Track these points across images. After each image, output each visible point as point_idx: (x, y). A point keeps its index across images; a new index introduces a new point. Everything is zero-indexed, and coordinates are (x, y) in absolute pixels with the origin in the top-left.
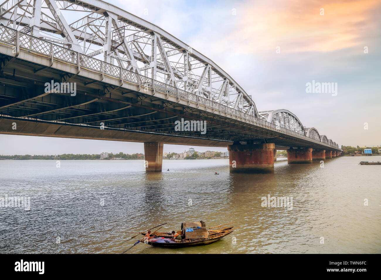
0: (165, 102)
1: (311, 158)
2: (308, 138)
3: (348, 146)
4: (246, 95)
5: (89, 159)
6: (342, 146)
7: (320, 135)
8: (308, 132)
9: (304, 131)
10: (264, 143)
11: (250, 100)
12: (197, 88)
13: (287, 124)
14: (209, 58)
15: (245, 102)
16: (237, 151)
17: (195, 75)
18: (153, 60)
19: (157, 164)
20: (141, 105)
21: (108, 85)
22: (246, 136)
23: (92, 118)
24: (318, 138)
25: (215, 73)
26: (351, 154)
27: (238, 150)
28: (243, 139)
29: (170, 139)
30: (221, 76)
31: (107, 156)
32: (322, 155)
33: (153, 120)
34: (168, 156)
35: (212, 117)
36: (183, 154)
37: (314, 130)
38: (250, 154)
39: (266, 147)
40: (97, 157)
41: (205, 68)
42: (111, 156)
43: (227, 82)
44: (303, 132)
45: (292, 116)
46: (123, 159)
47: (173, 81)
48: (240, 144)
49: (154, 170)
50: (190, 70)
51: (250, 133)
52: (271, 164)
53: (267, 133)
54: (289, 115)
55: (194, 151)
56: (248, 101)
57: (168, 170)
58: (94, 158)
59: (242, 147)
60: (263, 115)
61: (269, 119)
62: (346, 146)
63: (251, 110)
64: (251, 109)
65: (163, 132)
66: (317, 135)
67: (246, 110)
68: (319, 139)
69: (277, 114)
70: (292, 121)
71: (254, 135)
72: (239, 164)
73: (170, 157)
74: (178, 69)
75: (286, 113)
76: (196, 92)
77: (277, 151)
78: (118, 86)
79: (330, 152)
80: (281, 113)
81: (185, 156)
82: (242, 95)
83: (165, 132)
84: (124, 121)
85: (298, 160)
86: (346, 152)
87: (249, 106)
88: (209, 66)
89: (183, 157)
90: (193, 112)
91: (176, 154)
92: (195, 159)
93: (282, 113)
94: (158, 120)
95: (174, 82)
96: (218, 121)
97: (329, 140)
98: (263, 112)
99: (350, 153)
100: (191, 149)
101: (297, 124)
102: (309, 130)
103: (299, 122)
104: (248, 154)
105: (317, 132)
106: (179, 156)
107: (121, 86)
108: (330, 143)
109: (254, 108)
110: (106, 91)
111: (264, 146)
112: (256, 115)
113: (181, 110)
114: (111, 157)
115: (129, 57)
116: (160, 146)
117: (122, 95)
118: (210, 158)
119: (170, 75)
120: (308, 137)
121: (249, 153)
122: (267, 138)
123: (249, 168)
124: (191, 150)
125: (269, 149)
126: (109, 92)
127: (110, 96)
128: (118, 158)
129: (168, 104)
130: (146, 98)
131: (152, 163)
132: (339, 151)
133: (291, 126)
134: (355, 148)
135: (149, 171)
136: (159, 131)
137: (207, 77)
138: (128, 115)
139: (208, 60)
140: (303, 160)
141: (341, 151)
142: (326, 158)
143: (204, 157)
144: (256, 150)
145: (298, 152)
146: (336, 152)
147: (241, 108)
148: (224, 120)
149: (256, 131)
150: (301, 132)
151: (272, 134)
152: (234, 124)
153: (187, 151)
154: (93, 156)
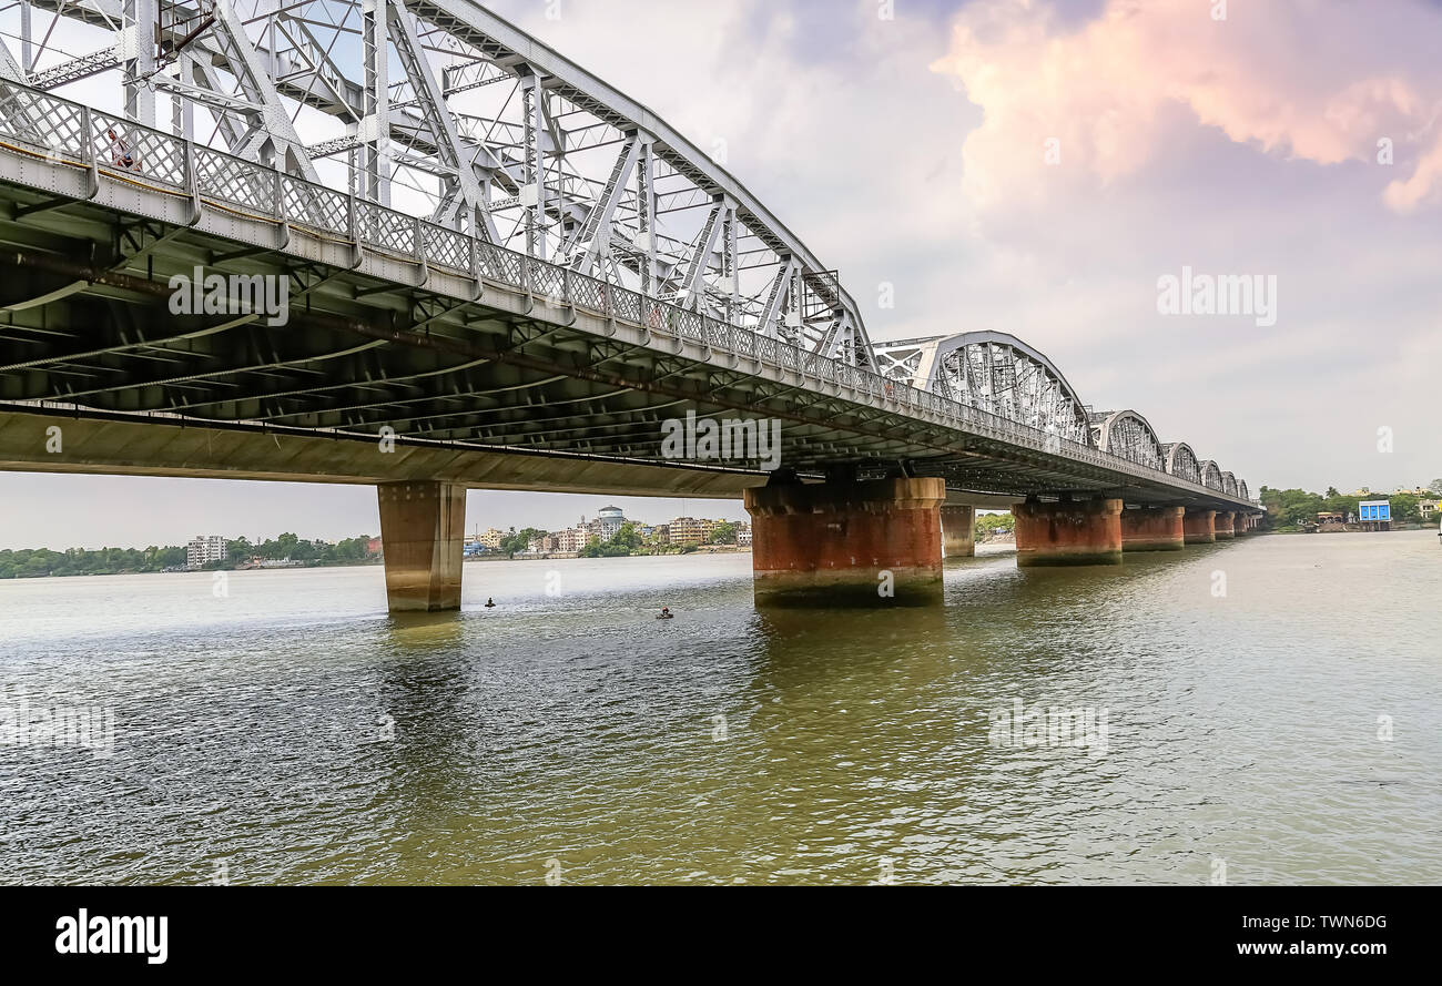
0: (422, 299)
1: (1115, 539)
2: (1104, 458)
3: (1290, 491)
4: (815, 269)
5: (130, 572)
6: (1264, 490)
7: (1162, 440)
8: (1104, 428)
9: (1088, 424)
10: (900, 475)
11: (833, 289)
12: (588, 239)
13: (1008, 394)
14: (643, 103)
15: (810, 300)
16: (786, 512)
17: (582, 175)
18: (374, 108)
19: (437, 579)
20: (308, 309)
21: (132, 220)
22: (816, 445)
23: (91, 372)
24: (1150, 454)
25: (675, 171)
26: (1300, 522)
27: (787, 507)
28: (808, 460)
29: (495, 468)
30: (700, 182)
31: (218, 553)
32: (1168, 530)
33: (381, 378)
34: (504, 542)
35: (645, 363)
36: (571, 533)
37: (1133, 422)
38: (838, 526)
39: (907, 496)
40: (173, 560)
41: (625, 148)
42: (241, 554)
43: (729, 210)
44: (1083, 430)
45: (1032, 360)
46: (297, 566)
47: (471, 204)
48: (798, 481)
49: (426, 604)
50: (559, 154)
51: (859, 440)
52: (930, 567)
53: (906, 435)
54: (1019, 354)
55: (624, 519)
56: (827, 297)
57: (490, 604)
58: (155, 563)
59: (805, 498)
60: (898, 355)
61: (922, 375)
62: (1282, 490)
63: (841, 336)
64: (841, 329)
65: (443, 432)
66: (1144, 440)
67: (818, 336)
68: (1155, 460)
69: (961, 349)
70: (1034, 382)
71: (876, 446)
72: (795, 567)
73: (512, 547)
74: (506, 151)
75: (1004, 346)
76: (583, 254)
77: (978, 512)
78: (176, 227)
79: (1207, 517)
80: (980, 349)
81: (581, 544)
82: (799, 266)
83: (458, 431)
84: (251, 385)
85: (1062, 549)
86: (1280, 514)
87: (830, 318)
88: (642, 138)
89: (572, 547)
90: (554, 340)
91: (540, 535)
92: (627, 554)
93: (984, 345)
94: (405, 380)
95: (477, 210)
96: (677, 381)
97: (1204, 462)
98: (900, 343)
99: (1296, 517)
100: (603, 510)
101: (1053, 397)
102: (1110, 419)
103: (1062, 387)
104: (830, 526)
105: (1147, 431)
106: (556, 545)
107: (194, 223)
108: (1209, 475)
109: (855, 325)
110: (127, 248)
111: (898, 490)
112: (860, 356)
113: (498, 335)
114: (238, 556)
115: (252, 94)
116: (449, 500)
117: (210, 265)
118: (690, 550)
119: (455, 178)
120: (1105, 451)
121: (835, 522)
122: (911, 455)
123: (835, 586)
124: (608, 513)
125: (920, 501)
126: (138, 249)
127: (150, 270)
128: (271, 563)
129: (432, 308)
130: (323, 278)
131: (416, 576)
132: (1253, 511)
133: (1025, 402)
134: (1321, 498)
135: (401, 611)
136: (425, 428)
137: (636, 189)
138: (260, 359)
139: (636, 110)
140: (1082, 548)
141: (1258, 512)
142: (1185, 543)
143: (665, 542)
144: (866, 508)
145: (1059, 515)
146: (1233, 516)
147: (791, 326)
148: (701, 377)
149: (856, 425)
150: (1072, 428)
151: (928, 439)
152: (748, 393)
153: (588, 521)
154: (149, 555)
